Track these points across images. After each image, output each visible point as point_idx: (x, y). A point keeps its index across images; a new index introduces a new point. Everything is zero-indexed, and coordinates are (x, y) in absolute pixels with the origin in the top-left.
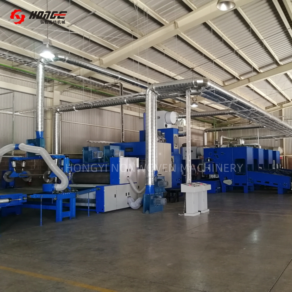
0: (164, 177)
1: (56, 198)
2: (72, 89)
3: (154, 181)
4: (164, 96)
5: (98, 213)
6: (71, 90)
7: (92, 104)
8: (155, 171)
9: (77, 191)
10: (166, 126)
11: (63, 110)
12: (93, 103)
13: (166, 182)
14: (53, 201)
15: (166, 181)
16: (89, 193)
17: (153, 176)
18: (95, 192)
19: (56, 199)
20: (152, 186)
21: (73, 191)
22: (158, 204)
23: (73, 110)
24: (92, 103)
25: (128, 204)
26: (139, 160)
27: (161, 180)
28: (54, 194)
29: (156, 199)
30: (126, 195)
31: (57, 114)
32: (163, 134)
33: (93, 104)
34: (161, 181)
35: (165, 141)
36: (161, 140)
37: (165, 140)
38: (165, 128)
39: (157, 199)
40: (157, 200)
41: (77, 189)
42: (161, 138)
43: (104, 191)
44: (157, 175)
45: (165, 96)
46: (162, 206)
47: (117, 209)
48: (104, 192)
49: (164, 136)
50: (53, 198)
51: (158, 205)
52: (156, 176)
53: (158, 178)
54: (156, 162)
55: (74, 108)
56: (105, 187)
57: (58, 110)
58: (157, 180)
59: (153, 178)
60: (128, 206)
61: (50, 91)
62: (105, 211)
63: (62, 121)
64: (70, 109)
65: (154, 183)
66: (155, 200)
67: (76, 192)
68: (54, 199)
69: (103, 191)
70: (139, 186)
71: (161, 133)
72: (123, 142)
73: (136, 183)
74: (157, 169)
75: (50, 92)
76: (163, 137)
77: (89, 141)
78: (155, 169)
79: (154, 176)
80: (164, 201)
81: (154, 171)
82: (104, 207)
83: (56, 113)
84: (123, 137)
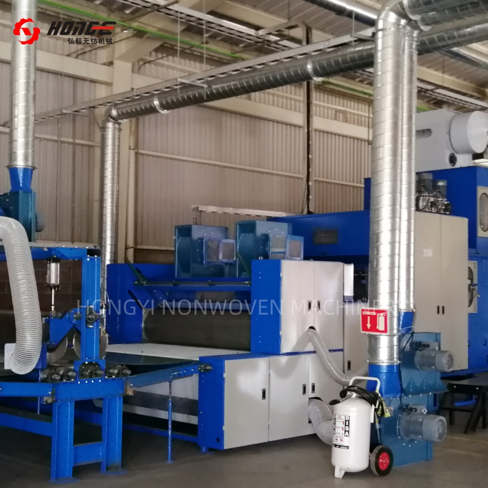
0: (437, 337)
1: (52, 395)
2: (164, 55)
3: (401, 351)
4: (446, 36)
5: (204, 449)
6: (162, 58)
7: (205, 86)
8: (406, 314)
9: (129, 372)
10: (453, 160)
11: (128, 113)
12: (209, 83)
13: (446, 355)
14: (41, 405)
15: (445, 352)
16: (170, 382)
17: (395, 332)
18: (195, 378)
19: (50, 401)
20: (390, 367)
21: (113, 374)
22: (413, 436)
23: (152, 110)
24: (207, 82)
25: (310, 422)
26: (355, 272)
27: (428, 346)
28: (44, 381)
29: (404, 417)
30: (304, 391)
31: (110, 125)
32: (441, 184)
33: (210, 87)
34: (426, 352)
35: (445, 210)
36: (433, 204)
37: (446, 205)
38: (448, 166)
39: (408, 418)
40: (409, 422)
41: (130, 367)
42: (432, 199)
43: (225, 375)
44: (410, 329)
45: (449, 38)
46: (429, 444)
47: (271, 440)
48: (222, 380)
49: (445, 193)
50: (42, 398)
51: (412, 440)
52: (407, 332)
53: (416, 338)
54: (408, 280)
55: (156, 103)
56: (228, 363)
57: (114, 113)
58: (411, 345)
59: (395, 339)
60: (308, 431)
61: (105, 61)
62: (226, 447)
63: (137, 154)
64: (146, 109)
65: (399, 359)
66: (403, 422)
67: (124, 378)
68: (45, 399)
69: (222, 375)
70: (349, 363)
71: (434, 182)
72: (309, 212)
73: (342, 350)
74: (412, 306)
75: (105, 64)
76: (439, 194)
77: (197, 208)
78: (403, 307)
79: (399, 331)
80: (435, 426)
81: (399, 313)
82: (222, 433)
83: (108, 121)
84: (310, 197)
